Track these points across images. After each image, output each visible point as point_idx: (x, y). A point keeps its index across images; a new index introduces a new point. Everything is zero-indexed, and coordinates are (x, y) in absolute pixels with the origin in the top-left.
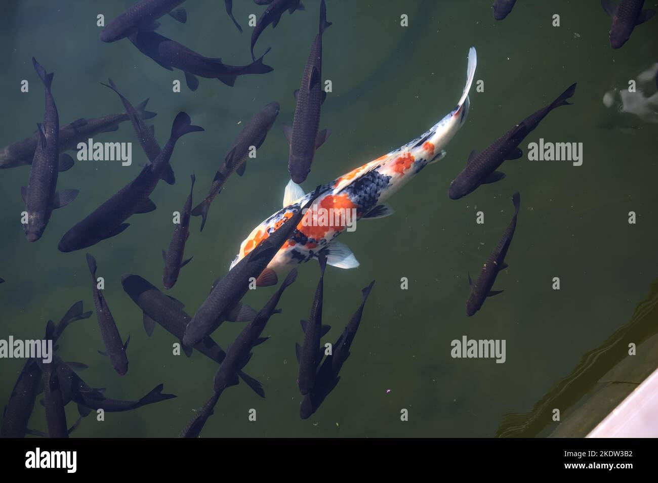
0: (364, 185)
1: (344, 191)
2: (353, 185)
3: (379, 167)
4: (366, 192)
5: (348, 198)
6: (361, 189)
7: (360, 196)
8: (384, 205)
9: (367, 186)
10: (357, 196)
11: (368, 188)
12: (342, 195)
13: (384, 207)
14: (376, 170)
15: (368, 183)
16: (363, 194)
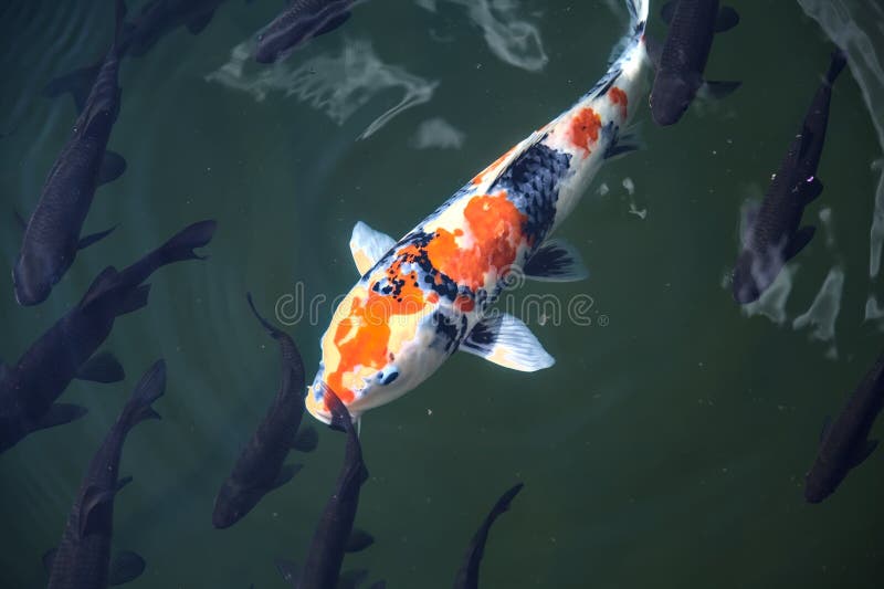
0: (528, 171)
1: (498, 186)
2: (509, 175)
3: (545, 136)
4: (535, 188)
5: (507, 199)
6: (526, 181)
7: (527, 196)
8: (564, 248)
9: (535, 173)
10: (522, 196)
11: (538, 178)
12: (496, 193)
13: (566, 257)
14: (543, 143)
15: (535, 168)
16: (532, 192)
